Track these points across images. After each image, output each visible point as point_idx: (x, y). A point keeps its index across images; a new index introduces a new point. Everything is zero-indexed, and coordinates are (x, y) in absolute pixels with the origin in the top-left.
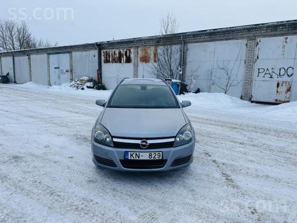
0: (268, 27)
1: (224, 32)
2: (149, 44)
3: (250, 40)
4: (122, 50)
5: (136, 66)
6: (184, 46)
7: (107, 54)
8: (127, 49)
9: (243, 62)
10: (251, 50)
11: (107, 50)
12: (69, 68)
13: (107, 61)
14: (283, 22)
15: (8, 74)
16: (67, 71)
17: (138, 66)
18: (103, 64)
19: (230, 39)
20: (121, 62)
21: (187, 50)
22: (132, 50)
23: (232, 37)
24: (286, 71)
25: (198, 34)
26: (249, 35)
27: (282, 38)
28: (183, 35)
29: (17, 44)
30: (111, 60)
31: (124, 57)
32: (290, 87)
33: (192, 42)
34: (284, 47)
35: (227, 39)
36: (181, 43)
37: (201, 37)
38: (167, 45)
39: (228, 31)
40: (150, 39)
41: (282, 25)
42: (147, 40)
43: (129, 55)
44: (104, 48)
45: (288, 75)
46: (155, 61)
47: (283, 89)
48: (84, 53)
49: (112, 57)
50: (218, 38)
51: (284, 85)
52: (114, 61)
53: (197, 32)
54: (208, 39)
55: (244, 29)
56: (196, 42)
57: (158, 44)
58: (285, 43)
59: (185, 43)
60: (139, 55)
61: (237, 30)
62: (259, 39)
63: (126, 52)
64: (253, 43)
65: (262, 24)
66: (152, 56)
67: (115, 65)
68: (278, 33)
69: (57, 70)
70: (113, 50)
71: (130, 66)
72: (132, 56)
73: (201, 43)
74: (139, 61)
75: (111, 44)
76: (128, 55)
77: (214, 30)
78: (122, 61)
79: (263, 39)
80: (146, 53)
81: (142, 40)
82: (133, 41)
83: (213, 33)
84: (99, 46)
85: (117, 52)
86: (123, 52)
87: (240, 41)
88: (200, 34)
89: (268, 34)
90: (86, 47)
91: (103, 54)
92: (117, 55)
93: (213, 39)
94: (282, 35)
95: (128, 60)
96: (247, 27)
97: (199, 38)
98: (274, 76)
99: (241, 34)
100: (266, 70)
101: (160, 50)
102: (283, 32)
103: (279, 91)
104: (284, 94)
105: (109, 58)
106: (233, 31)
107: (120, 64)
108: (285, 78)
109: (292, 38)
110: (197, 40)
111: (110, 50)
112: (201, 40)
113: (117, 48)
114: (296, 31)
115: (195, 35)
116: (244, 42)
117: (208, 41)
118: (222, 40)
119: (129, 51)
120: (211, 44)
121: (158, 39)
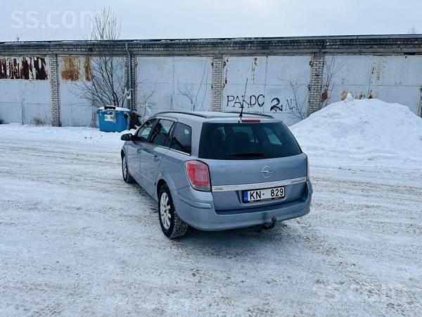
0: (235, 43)
1: (184, 44)
2: (76, 53)
3: (216, 58)
4: (28, 59)
5: (56, 87)
6: (131, 59)
7: (1, 64)
8: (38, 58)
9: (209, 87)
10: (218, 71)
11: (1, 58)
13: (1, 75)
14: (251, 38)
17: (58, 84)
19: (192, 55)
20: (27, 78)
21: (136, 65)
22: (47, 59)
23: (193, 53)
24: (257, 99)
25: (150, 45)
26: (215, 52)
27: (251, 58)
28: (128, 44)
30: (8, 73)
31: (34, 69)
33: (144, 55)
34: (253, 70)
35: (188, 55)
36: (126, 55)
37: (155, 49)
38: (105, 55)
39: (189, 44)
40: (78, 45)
41: (251, 42)
42: (71, 45)
43: (43, 66)
45: (259, 105)
46: (88, 79)
49: (11, 68)
50: (177, 53)
52: (15, 75)
53: (148, 40)
54: (164, 53)
55: (208, 44)
56: (148, 55)
57: (90, 53)
58: (254, 65)
59: (132, 55)
60: (60, 68)
61: (200, 44)
62: (226, 59)
63: (36, 63)
64: (218, 63)
65: (229, 39)
66: (82, 71)
67: (16, 81)
68: (246, 52)
70: (13, 58)
71: (45, 85)
72: (48, 68)
73: (153, 58)
74: (60, 77)
76: (40, 67)
77: (171, 40)
78: (30, 76)
79: (230, 59)
80: (72, 65)
81: (64, 45)
82: (49, 46)
83: (172, 44)
85: (20, 61)
86: (30, 61)
87: (204, 58)
88: (152, 44)
89: (235, 52)
92: (21, 66)
93: (170, 53)
94: (251, 55)
95: (41, 75)
96: (212, 41)
97: (151, 49)
98: (245, 105)
99: (204, 49)
100: (236, 97)
101: (95, 62)
102: (252, 52)
105: (5, 71)
106: (195, 44)
107: (26, 81)
108: (257, 108)
109: (261, 59)
110: (149, 53)
111: (6, 58)
112: (154, 53)
113: (20, 55)
114: (265, 51)
115: (145, 45)
116: (209, 60)
117: (164, 55)
118: (182, 55)
119: (43, 61)
120: (169, 60)
121: (90, 45)
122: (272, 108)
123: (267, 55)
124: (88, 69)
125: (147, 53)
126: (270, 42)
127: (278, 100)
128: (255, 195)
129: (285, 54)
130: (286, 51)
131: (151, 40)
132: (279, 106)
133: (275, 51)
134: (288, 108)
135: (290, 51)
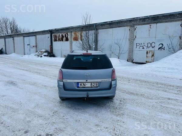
0: (140, 19)
1: (117, 22)
2: (78, 30)
3: (131, 27)
4: (63, 34)
5: (71, 43)
6: (96, 31)
7: (55, 36)
9: (128, 40)
10: (132, 33)
11: (56, 34)
12: (35, 45)
13: (55, 40)
15: (2, 49)
16: (34, 47)
18: (53, 42)
19: (121, 27)
20: (63, 41)
21: (98, 33)
22: (69, 34)
23: (121, 25)
24: (151, 44)
26: (130, 24)
27: (148, 25)
28: (95, 25)
29: (9, 31)
30: (57, 40)
31: (65, 37)
32: (154, 54)
33: (101, 29)
34: (149, 31)
35: (119, 27)
36: (95, 29)
38: (86, 31)
39: (119, 22)
40: (78, 27)
42: (76, 27)
44: (53, 33)
45: (152, 47)
46: (81, 40)
47: (150, 55)
48: (43, 36)
49: (58, 38)
50: (114, 26)
51: (150, 52)
52: (59, 40)
53: (102, 23)
54: (109, 27)
55: (128, 21)
56: (103, 29)
57: (83, 30)
58: (150, 28)
59: (97, 29)
60: (72, 36)
61: (123, 21)
62: (136, 27)
63: (66, 35)
64: (133, 28)
65: (137, 18)
66: (79, 37)
67: (60, 42)
68: (146, 23)
69: (29, 46)
70: (59, 34)
71: (68, 42)
72: (69, 37)
73: (105, 30)
74: (73, 40)
75: (57, 31)
76: (67, 36)
77: (111, 21)
78: (64, 40)
79: (138, 27)
80: (76, 35)
81: (74, 28)
82: (69, 29)
83: (112, 23)
84: (51, 32)
85: (61, 35)
86: (64, 35)
87: (126, 27)
88: (104, 24)
89: (140, 23)
90: (44, 32)
91: (53, 36)
92: (61, 37)
93: (111, 27)
94: (148, 24)
95: (67, 40)
96: (129, 20)
97: (104, 26)
98: (145, 47)
99: (126, 23)
100: (140, 44)
101: (84, 33)
102: (148, 22)
103: (148, 56)
104: (150, 58)
105: (57, 39)
107: (63, 42)
108: (151, 49)
109: (154, 25)
110: (103, 28)
111: (57, 34)
112: (105, 27)
113: (61, 33)
114: (155, 21)
115: (101, 24)
116: (128, 28)
117: (109, 28)
118: (116, 27)
119: (67, 34)
120: (111, 30)
121: (82, 27)
122: (159, 49)
123: (157, 23)
124: (81, 36)
125: (102, 28)
126: (158, 17)
127: (162, 44)
128: (82, 85)
129: (166, 22)
130: (167, 20)
131: (104, 22)
132: (163, 47)
133: (161, 21)
134: (168, 49)
135: (169, 20)
